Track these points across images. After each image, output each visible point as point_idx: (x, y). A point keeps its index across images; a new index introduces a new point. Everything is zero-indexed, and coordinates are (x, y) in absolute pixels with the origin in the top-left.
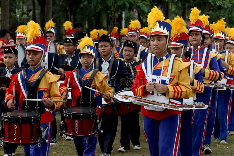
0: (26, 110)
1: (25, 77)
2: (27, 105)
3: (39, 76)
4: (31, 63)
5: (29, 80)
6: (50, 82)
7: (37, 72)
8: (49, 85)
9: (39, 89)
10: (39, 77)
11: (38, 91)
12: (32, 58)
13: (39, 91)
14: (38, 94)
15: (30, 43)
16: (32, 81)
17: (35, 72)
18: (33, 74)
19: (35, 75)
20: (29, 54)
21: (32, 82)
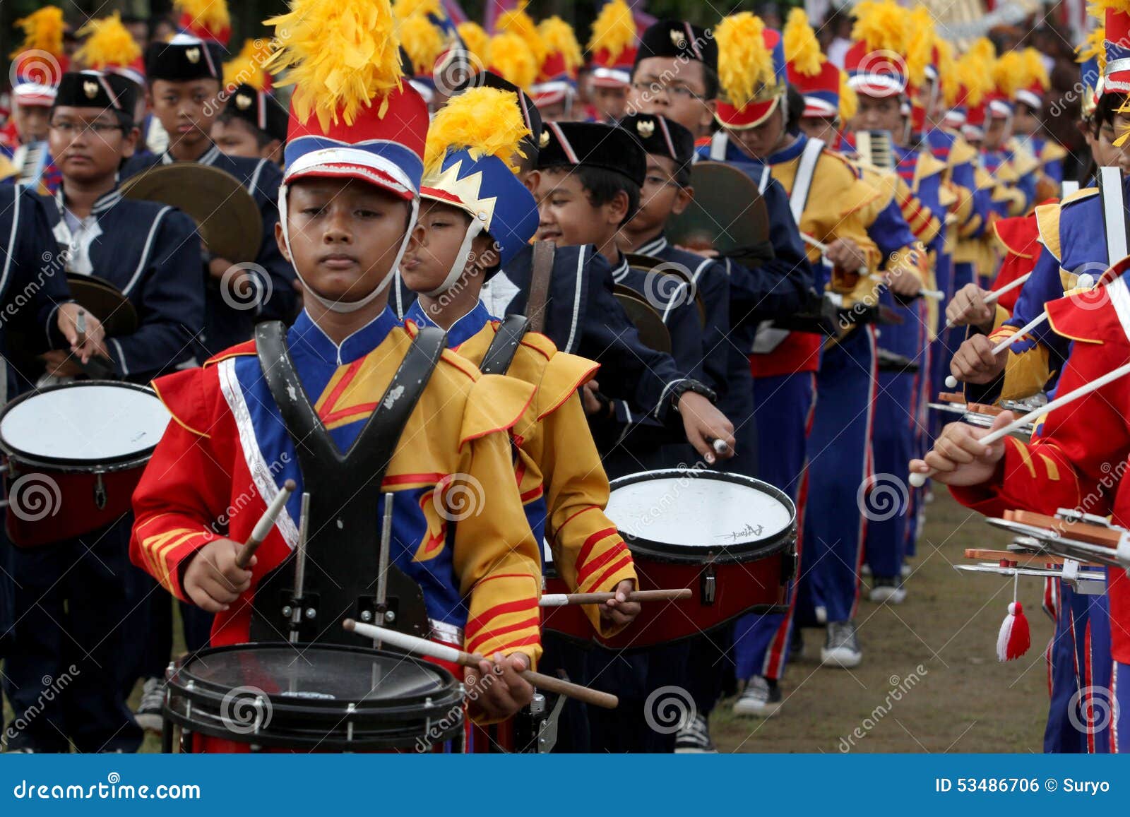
0: (294, 637)
1: (292, 391)
2: (299, 595)
3: (393, 386)
4: (334, 276)
5: (318, 407)
6: (470, 430)
7: (371, 357)
8: (460, 451)
9: (396, 480)
10: (400, 390)
11: (389, 495)
12: (345, 239)
13: (397, 495)
14: (387, 518)
15: (325, 127)
16: (340, 423)
17: (356, 352)
18: (342, 369)
19: (351, 372)
20: (316, 213)
21: (340, 429)
